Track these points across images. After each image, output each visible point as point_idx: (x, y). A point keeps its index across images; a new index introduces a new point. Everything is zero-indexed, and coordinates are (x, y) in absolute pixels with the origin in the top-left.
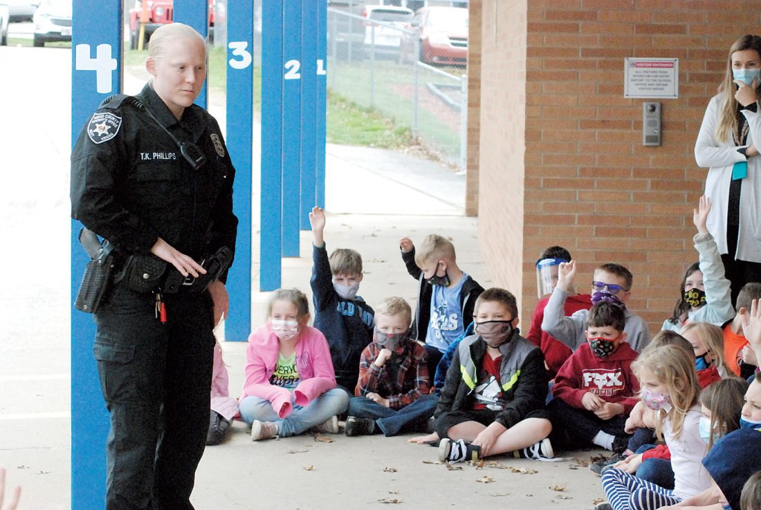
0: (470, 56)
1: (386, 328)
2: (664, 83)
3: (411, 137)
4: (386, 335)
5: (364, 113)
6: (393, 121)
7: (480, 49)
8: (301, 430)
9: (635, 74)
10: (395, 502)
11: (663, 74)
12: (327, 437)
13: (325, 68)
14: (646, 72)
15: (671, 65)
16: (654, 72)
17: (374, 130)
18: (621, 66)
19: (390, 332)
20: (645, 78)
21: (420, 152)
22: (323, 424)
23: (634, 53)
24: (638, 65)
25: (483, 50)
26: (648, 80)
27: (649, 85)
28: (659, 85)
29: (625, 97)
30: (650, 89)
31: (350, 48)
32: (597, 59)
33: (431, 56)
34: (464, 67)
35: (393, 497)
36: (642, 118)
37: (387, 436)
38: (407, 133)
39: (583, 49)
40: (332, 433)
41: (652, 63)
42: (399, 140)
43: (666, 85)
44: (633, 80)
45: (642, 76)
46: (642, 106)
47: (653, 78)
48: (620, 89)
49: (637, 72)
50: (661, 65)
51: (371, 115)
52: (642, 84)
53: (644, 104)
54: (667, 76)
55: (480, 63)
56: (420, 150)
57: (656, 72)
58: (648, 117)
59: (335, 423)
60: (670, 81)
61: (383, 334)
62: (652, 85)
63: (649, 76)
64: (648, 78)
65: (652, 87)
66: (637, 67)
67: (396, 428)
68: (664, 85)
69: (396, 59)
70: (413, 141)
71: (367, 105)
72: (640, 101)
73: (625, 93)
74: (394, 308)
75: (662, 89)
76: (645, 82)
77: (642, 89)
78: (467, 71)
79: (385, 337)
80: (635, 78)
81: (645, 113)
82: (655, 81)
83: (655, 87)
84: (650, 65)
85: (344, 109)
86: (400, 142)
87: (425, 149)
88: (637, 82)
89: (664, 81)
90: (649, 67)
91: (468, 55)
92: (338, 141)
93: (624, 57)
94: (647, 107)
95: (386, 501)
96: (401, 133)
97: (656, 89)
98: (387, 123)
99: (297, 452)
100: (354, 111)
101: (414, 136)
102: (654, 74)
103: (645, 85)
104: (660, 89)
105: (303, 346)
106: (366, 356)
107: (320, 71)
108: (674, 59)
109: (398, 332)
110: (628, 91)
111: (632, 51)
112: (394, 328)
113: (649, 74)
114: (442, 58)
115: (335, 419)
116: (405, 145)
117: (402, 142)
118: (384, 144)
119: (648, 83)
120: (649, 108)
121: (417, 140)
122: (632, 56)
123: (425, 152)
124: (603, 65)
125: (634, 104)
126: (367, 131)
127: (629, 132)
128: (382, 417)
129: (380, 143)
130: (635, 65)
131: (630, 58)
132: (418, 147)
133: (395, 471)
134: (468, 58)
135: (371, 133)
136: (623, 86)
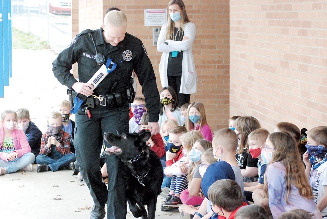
0: (73, 10)
1: (53, 124)
2: (161, 19)
3: (47, 45)
4: (53, 127)
5: (26, 36)
6: (39, 39)
7: (78, 7)
8: (15, 170)
9: (149, 16)
10: (60, 199)
11: (160, 16)
12: (27, 173)
13: (10, 16)
14: (154, 15)
15: (164, 12)
16: (157, 15)
17: (31, 43)
18: (143, 12)
19: (55, 126)
20: (153, 17)
21: (51, 51)
22: (25, 167)
23: (148, 7)
24: (150, 12)
25: (80, 7)
26: (154, 18)
27: (155, 20)
28: (159, 20)
29: (145, 25)
30: (155, 22)
31: (18, 8)
32: (133, 10)
33: (53, 11)
34: (70, 15)
35: (59, 197)
36: (152, 34)
37: (53, 171)
38: (45, 44)
39: (127, 6)
40: (30, 171)
41: (156, 11)
42: (42, 47)
43: (162, 20)
44: (148, 18)
45: (152, 17)
46: (152, 29)
47: (157, 17)
48: (142, 22)
49: (150, 15)
50: (160, 12)
51: (29, 36)
52: (152, 20)
53: (153, 28)
54: (162, 16)
55: (78, 13)
56: (51, 50)
57: (158, 15)
58: (155, 34)
59: (31, 166)
60: (164, 18)
61: (51, 127)
62: (156, 20)
63: (155, 17)
64: (154, 17)
65: (156, 21)
66: (150, 13)
67: (57, 168)
68: (161, 20)
69: (37, 12)
70: (48, 47)
71: (27, 32)
72: (151, 27)
73: (145, 24)
74: (56, 115)
75: (160, 22)
76: (153, 19)
77: (152, 22)
78: (71, 16)
79: (52, 128)
80: (149, 17)
81: (154, 32)
82: (157, 18)
83: (158, 21)
84: (155, 12)
85: (17, 34)
86: (42, 48)
87: (53, 50)
88: (150, 19)
89: (161, 18)
90: (155, 13)
91: (71, 9)
92: (15, 47)
93: (144, 9)
94: (154, 30)
95: (56, 199)
96: (42, 43)
97: (158, 22)
98: (36, 39)
99: (15, 180)
100: (22, 35)
101: (48, 45)
102: (157, 16)
103: (153, 20)
104: (159, 22)
105: (15, 134)
106: (44, 137)
107: (9, 18)
108: (165, 9)
109: (58, 126)
110: (146, 23)
111: (147, 6)
112: (56, 124)
113: (155, 16)
114: (57, 11)
115: (31, 165)
116: (44, 49)
117: (43, 48)
118: (35, 48)
119: (154, 19)
120: (155, 30)
121: (49, 46)
122: (147, 8)
123: (53, 51)
124: (135, 12)
125: (149, 29)
126: (28, 43)
127: (147, 40)
128: (51, 163)
129: (34, 48)
130: (149, 12)
131: (146, 9)
132: (50, 49)
133: (58, 186)
134: (71, 11)
135: (29, 44)
136: (144, 21)
